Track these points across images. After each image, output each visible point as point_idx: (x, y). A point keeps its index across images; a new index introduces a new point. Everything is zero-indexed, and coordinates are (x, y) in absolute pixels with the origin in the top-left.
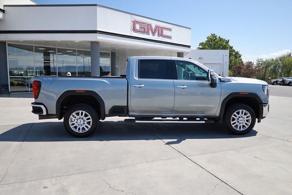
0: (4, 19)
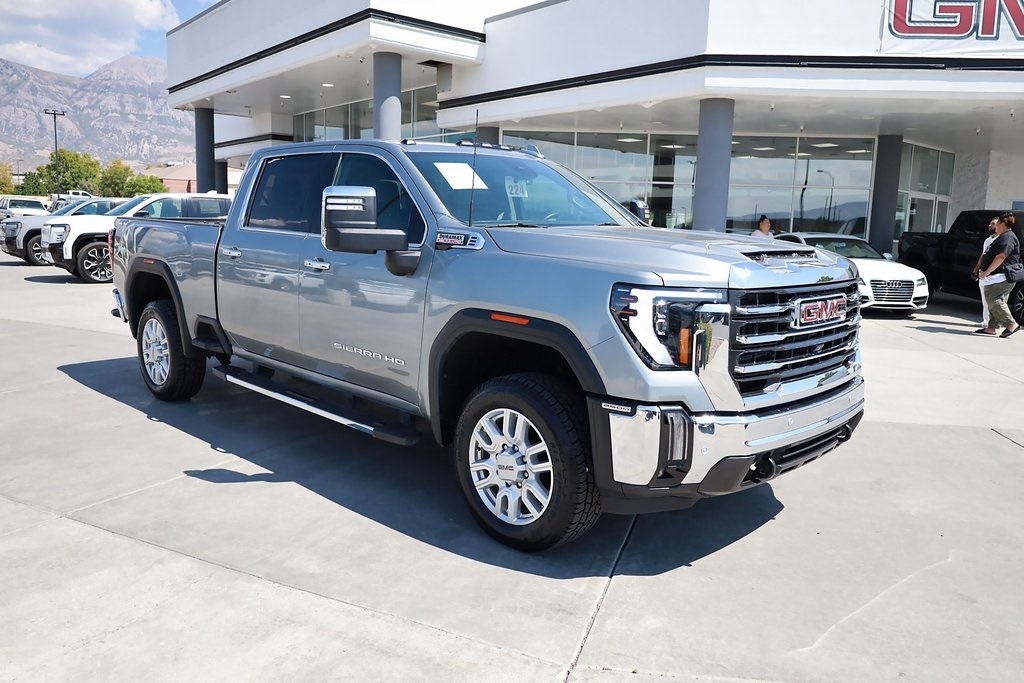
0: (483, 60)
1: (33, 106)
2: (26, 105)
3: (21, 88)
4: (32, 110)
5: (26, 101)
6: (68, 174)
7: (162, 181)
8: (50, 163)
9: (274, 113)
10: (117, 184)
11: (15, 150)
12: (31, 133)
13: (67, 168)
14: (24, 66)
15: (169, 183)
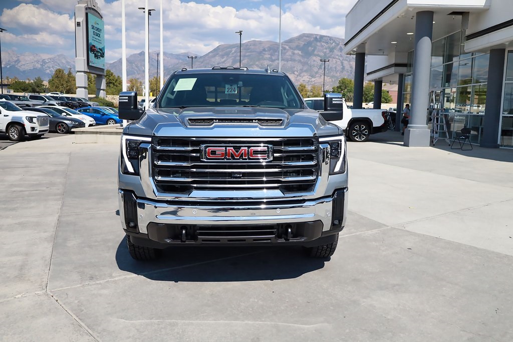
1: (340, 58)
2: (337, 57)
3: (335, 49)
4: (339, 59)
5: (337, 55)
6: (346, 90)
7: (388, 92)
8: (338, 85)
9: (396, 52)
10: (367, 95)
11: (330, 80)
12: (338, 71)
13: (346, 88)
14: (338, 38)
15: (391, 93)
